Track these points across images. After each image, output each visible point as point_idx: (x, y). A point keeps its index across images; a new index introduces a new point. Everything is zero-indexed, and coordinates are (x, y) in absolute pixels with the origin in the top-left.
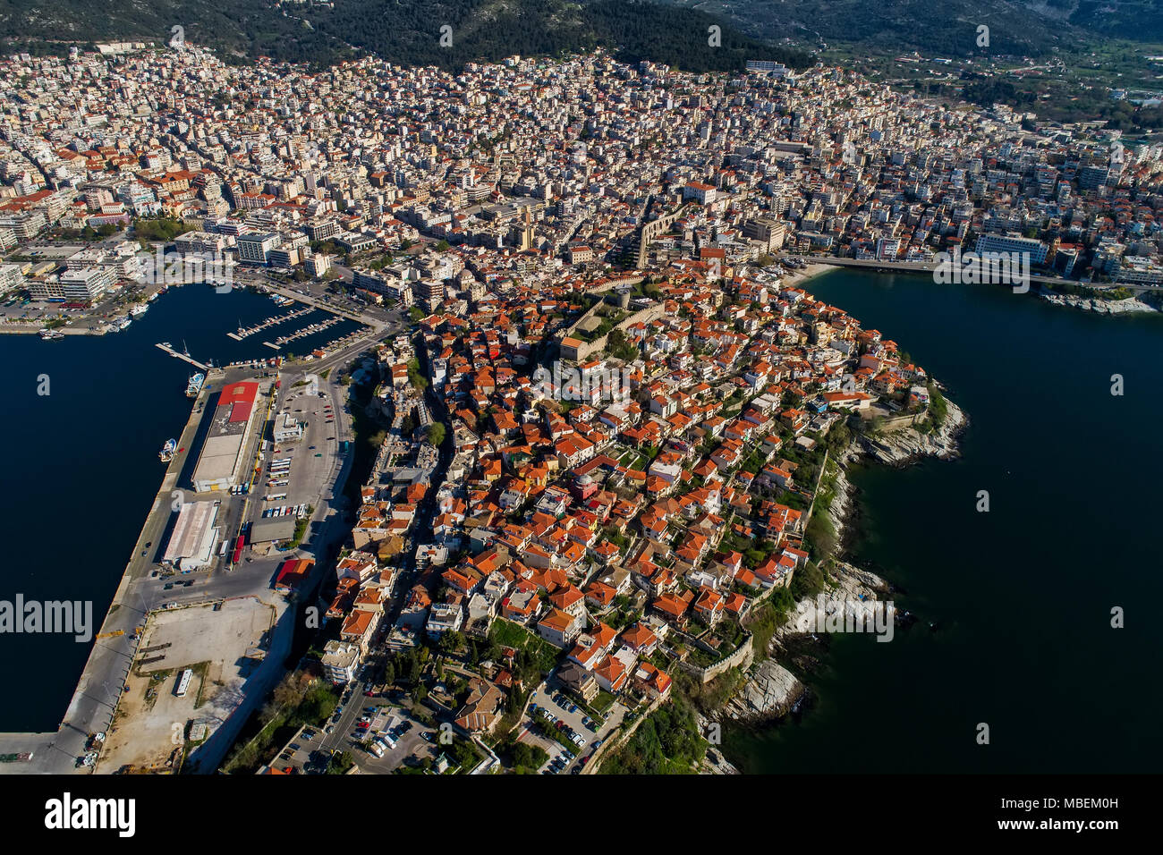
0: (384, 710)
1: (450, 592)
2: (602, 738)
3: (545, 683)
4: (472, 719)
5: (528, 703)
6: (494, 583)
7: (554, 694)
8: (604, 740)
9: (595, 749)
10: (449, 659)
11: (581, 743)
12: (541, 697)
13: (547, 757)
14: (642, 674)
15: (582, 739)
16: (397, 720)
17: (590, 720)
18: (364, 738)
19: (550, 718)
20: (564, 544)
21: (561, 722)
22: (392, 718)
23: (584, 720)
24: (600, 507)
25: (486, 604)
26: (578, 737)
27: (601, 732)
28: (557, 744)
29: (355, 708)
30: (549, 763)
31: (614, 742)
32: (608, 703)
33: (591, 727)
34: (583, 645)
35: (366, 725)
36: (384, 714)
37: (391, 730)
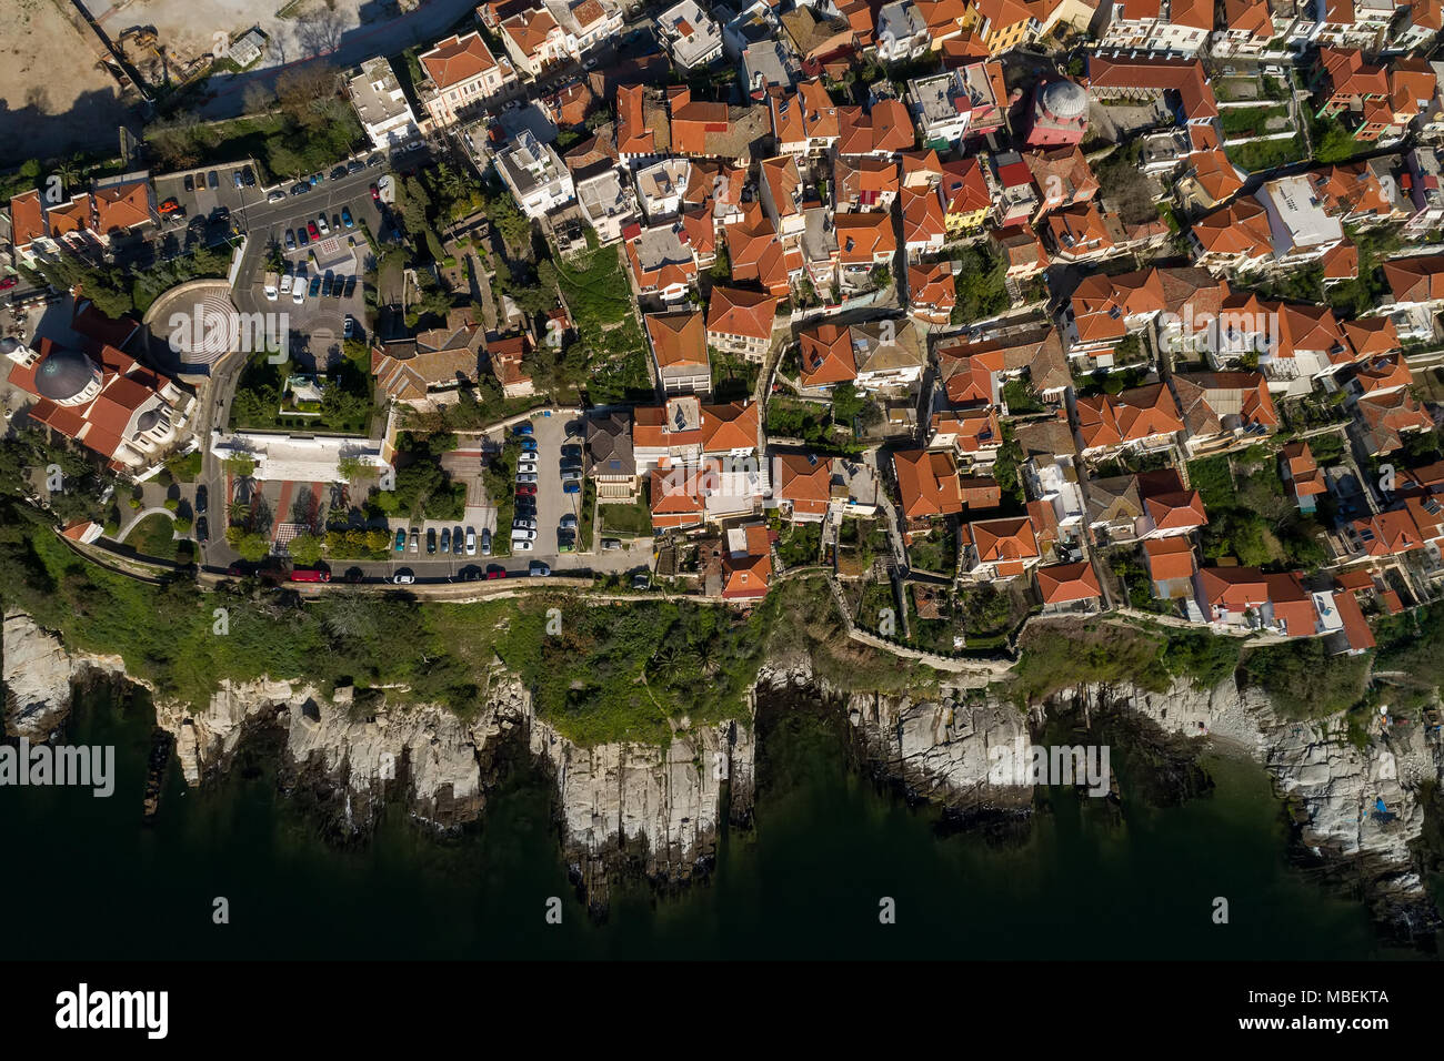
0: (359, 235)
1: (605, 131)
2: (559, 566)
3: (578, 412)
4: (389, 367)
5: (527, 417)
6: (662, 177)
7: (574, 440)
8: (554, 574)
9: (526, 574)
10: (487, 243)
11: (518, 546)
12: (552, 429)
13: (458, 513)
14: (737, 540)
15: (530, 543)
16: (348, 269)
17: (573, 526)
18: (294, 253)
19: (524, 468)
20: (865, 209)
21: (533, 488)
22: (349, 257)
23: (568, 518)
24: (1024, 190)
25: (608, 203)
26: (523, 534)
27: (569, 559)
28: (493, 514)
29: (339, 196)
30: (451, 525)
31: (571, 590)
32: (631, 530)
33: (565, 538)
34: (672, 415)
35: (316, 232)
36: (351, 240)
37: (329, 275)
